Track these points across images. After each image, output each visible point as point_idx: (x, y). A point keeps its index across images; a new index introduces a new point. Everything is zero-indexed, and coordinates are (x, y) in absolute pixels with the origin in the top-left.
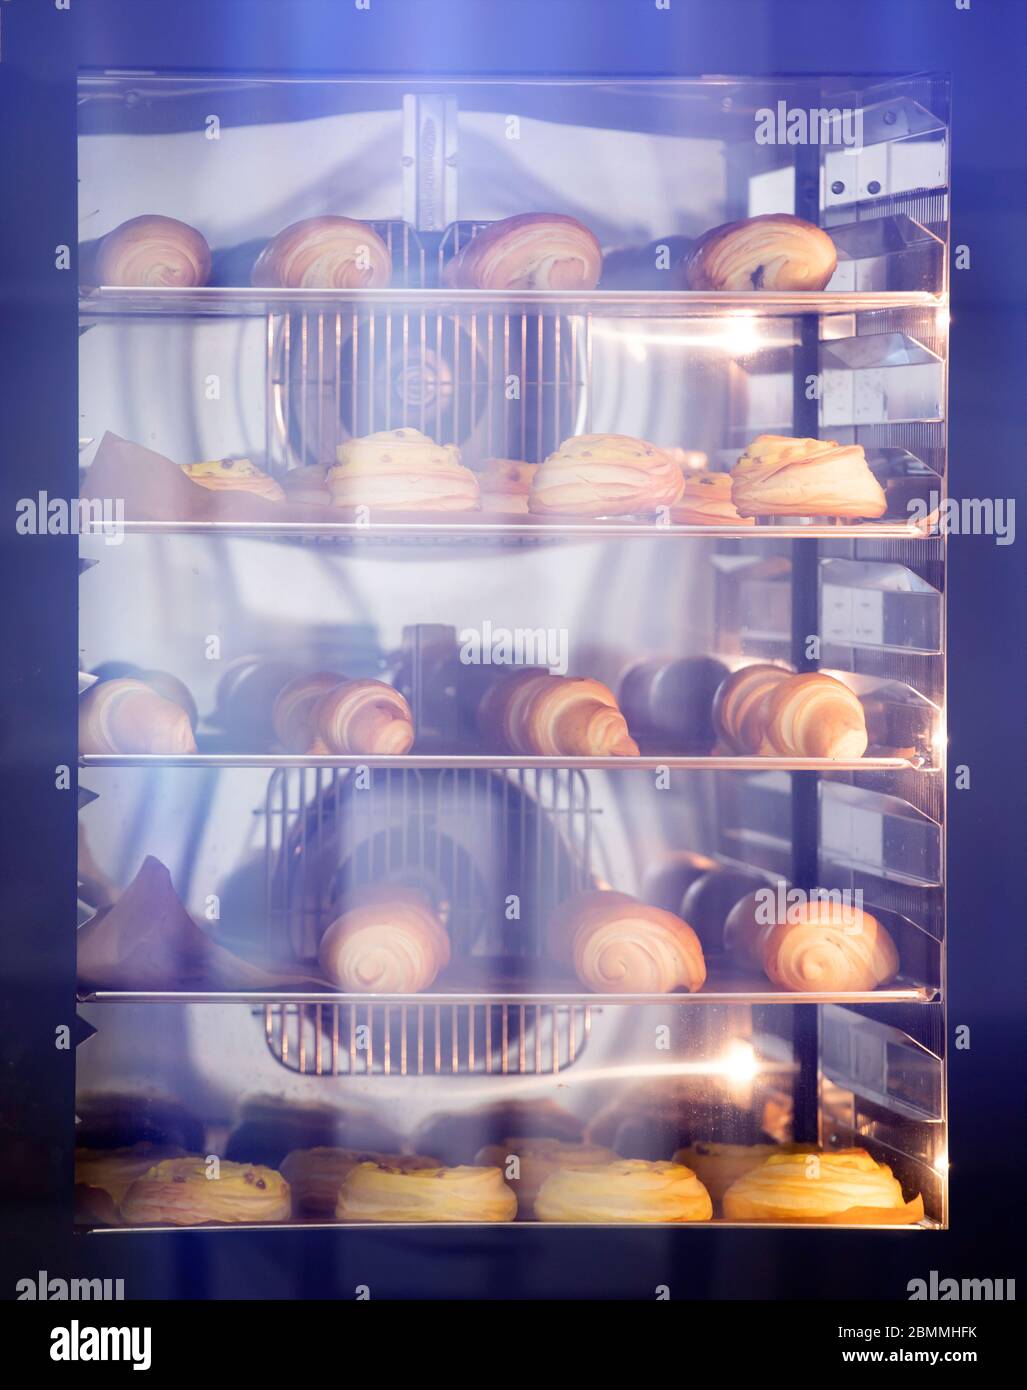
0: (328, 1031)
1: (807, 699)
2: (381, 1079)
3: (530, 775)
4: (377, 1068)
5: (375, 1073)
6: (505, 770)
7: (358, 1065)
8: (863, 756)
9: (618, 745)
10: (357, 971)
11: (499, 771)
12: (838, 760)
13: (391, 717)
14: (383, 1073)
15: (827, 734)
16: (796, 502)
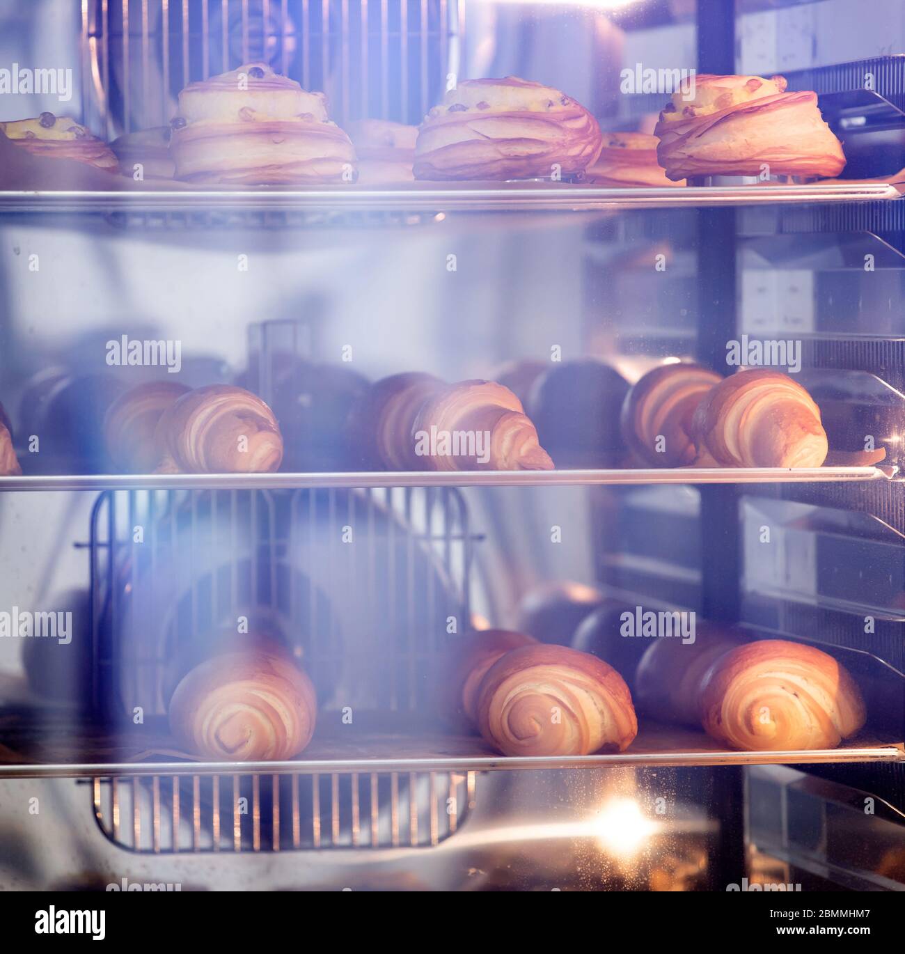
0: (166, 800)
1: (755, 400)
2: (229, 857)
3: (398, 494)
4: (224, 843)
5: (223, 850)
6: (368, 489)
7: (203, 842)
8: (822, 466)
9: (527, 456)
10: (217, 737)
11: (361, 491)
12: (795, 470)
13: (256, 429)
14: (231, 850)
15: (781, 439)
16: (740, 157)
